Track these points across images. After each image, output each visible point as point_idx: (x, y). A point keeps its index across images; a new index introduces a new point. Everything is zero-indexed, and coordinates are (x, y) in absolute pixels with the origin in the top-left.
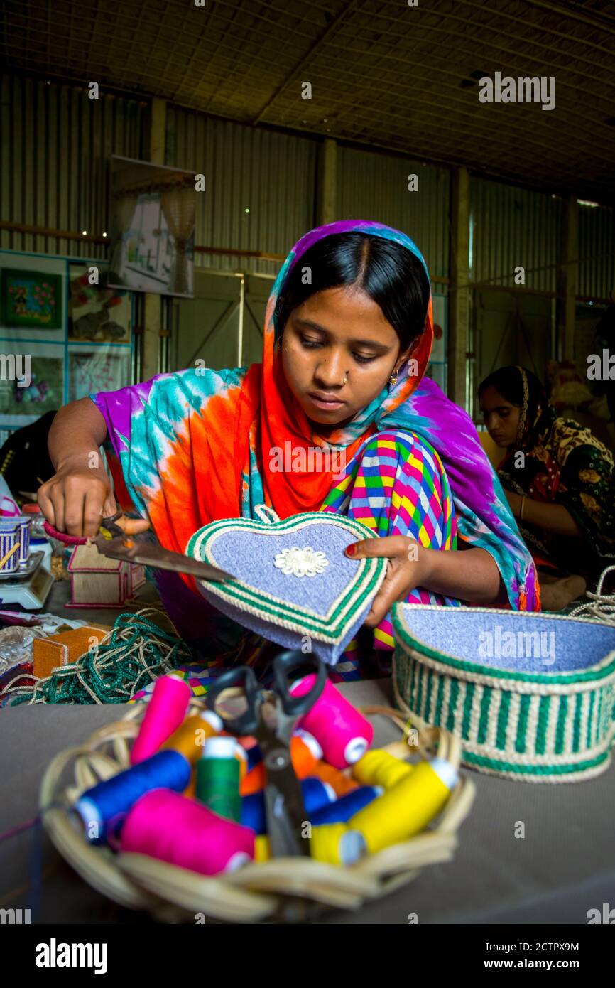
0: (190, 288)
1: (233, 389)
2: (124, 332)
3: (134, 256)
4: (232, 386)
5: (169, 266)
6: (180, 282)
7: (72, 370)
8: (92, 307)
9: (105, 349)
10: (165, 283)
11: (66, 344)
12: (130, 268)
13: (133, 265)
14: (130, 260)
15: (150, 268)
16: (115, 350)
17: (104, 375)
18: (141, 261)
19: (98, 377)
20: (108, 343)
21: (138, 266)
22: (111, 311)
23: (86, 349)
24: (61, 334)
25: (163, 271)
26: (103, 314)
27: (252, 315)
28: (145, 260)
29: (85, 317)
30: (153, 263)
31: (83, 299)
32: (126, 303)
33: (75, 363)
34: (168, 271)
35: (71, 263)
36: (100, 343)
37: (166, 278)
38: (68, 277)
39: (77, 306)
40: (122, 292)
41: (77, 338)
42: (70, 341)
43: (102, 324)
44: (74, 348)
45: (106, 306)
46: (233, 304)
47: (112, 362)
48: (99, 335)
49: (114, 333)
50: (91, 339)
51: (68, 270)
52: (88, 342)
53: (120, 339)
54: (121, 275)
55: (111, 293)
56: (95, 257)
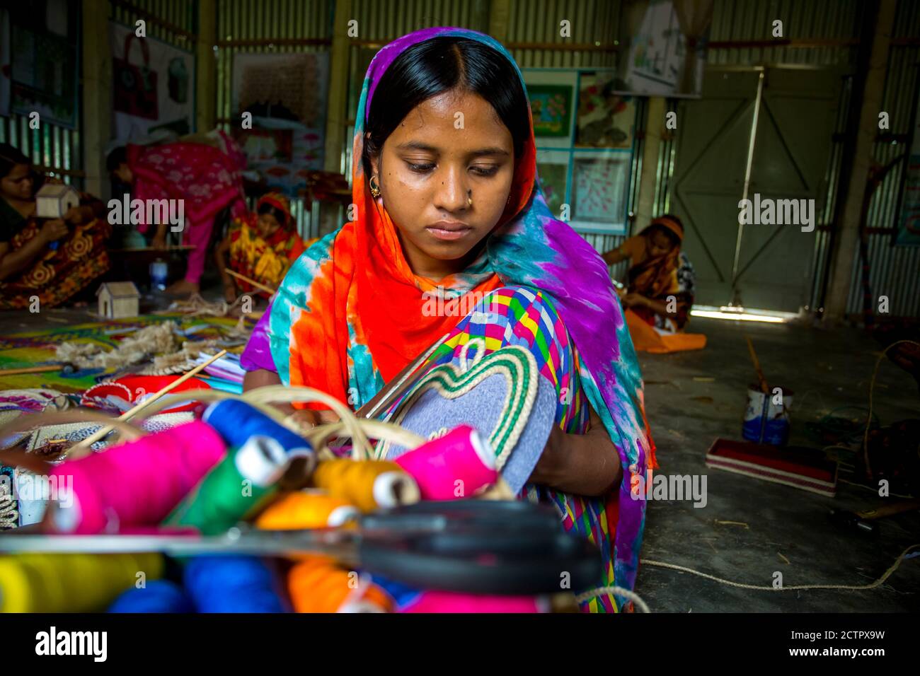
0: (698, 87)
2: (625, 137)
3: (641, 60)
5: (676, 67)
6: (687, 84)
7: (575, 175)
8: (597, 115)
9: (606, 155)
10: (671, 85)
11: (572, 151)
12: (636, 73)
13: (639, 70)
14: (637, 65)
15: (657, 72)
16: (615, 155)
17: (603, 179)
18: (648, 65)
19: (597, 181)
20: (608, 148)
21: (644, 71)
22: (615, 117)
23: (589, 155)
24: (567, 142)
25: (670, 72)
26: (608, 121)
27: (770, 115)
28: (652, 63)
29: (591, 125)
30: (660, 65)
31: (591, 107)
32: (631, 107)
33: (578, 169)
34: (675, 72)
35: (583, 74)
36: (601, 148)
37: (673, 80)
38: (579, 87)
39: (585, 114)
40: (627, 98)
41: (582, 144)
42: (576, 148)
43: (605, 130)
44: (578, 155)
45: (611, 113)
46: (747, 101)
47: (612, 167)
48: (602, 141)
49: (615, 138)
50: (595, 145)
51: (579, 81)
52: (592, 148)
53: (622, 144)
54: (626, 81)
55: (616, 100)
56: (606, 65)
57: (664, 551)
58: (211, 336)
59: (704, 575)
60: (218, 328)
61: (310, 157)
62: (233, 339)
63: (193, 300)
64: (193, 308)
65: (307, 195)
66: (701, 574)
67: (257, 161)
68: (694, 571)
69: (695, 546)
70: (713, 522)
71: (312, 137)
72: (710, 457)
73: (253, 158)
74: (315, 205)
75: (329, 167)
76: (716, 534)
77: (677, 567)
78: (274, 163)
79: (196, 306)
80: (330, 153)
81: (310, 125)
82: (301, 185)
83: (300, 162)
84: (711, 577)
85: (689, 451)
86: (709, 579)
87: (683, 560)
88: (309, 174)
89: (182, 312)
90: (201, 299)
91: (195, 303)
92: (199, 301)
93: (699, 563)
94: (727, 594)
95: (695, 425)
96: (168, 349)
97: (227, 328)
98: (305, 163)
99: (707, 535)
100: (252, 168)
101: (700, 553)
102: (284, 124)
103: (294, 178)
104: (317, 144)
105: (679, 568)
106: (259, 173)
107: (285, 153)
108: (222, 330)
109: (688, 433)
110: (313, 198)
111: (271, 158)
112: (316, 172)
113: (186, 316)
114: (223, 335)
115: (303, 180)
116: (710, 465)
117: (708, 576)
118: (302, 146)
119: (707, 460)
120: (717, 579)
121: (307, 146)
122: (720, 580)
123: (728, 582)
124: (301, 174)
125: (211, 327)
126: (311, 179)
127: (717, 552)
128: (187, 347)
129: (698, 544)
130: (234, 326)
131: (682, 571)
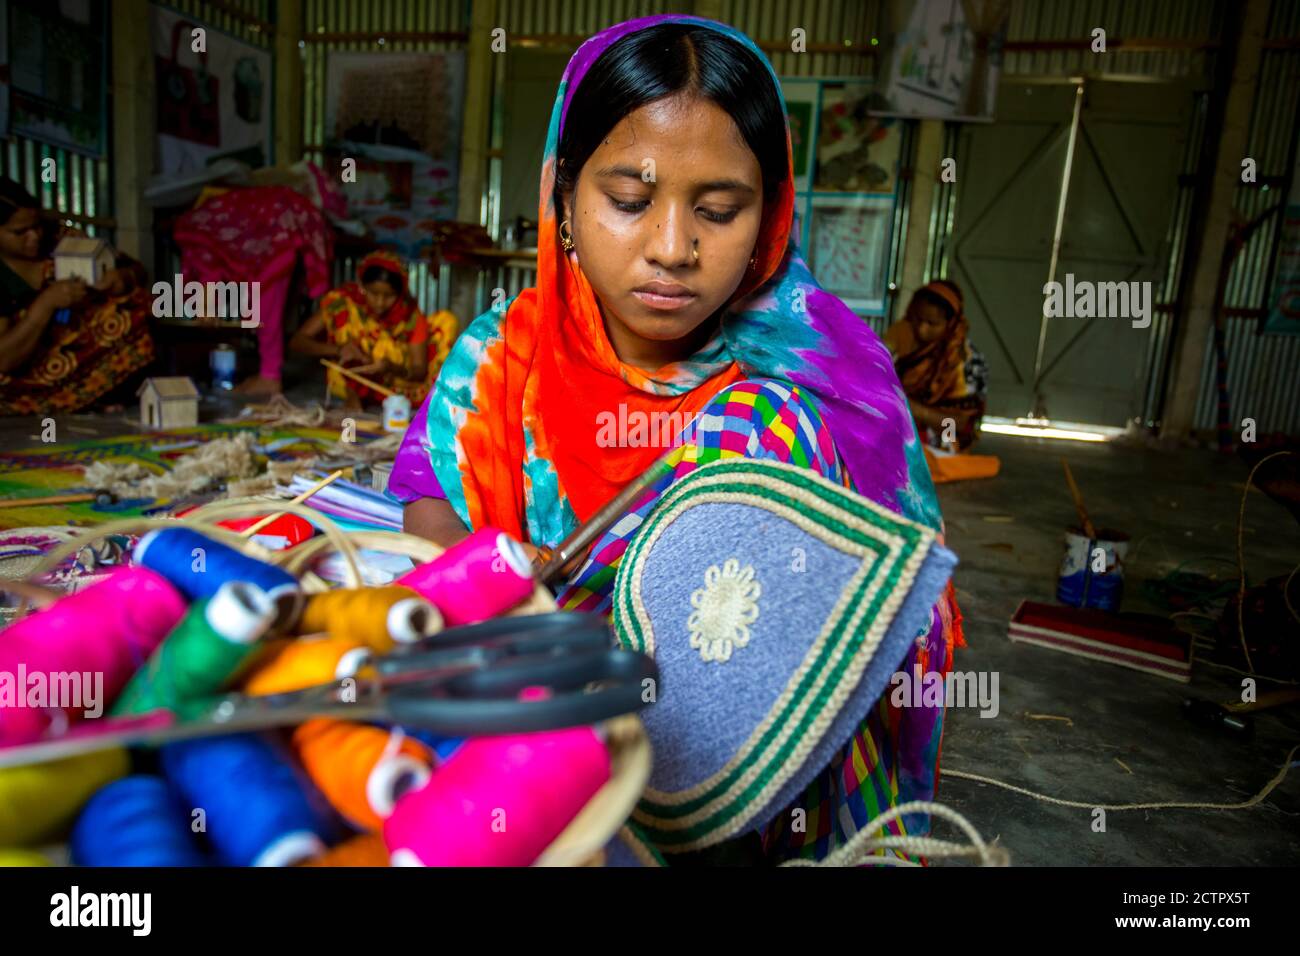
0: (990, 107)
1: (493, 345)
2: (885, 176)
3: (909, 68)
4: (491, 341)
5: (959, 77)
6: (975, 101)
7: (814, 230)
8: (847, 144)
9: (858, 201)
10: (951, 103)
11: (810, 195)
12: (901, 86)
13: (906, 81)
14: (903, 75)
15: (932, 84)
16: (871, 203)
17: (855, 236)
18: (919, 74)
19: (845, 239)
20: (861, 193)
21: (914, 82)
22: (872, 149)
23: (835, 201)
24: (805, 183)
25: (951, 85)
26: (861, 153)
27: (1092, 147)
28: (925, 72)
29: (838, 159)
30: (936, 76)
31: (837, 134)
32: (894, 134)
33: (818, 222)
34: (957, 84)
35: (826, 86)
36: (851, 193)
37: (954, 96)
38: (821, 106)
39: (828, 144)
40: (889, 121)
41: (824, 186)
42: (815, 191)
43: (858, 166)
44: (819, 201)
45: (867, 142)
47: (866, 219)
48: (853, 182)
49: (872, 179)
50: (843, 189)
51: (821, 96)
52: (838, 192)
53: (881, 187)
54: (888, 96)
55: (874, 123)
56: (859, 74)
57: (957, 756)
58: (305, 454)
59: (1015, 788)
60: (313, 443)
61: (437, 202)
62: (334, 459)
63: (275, 404)
64: (276, 416)
65: (432, 255)
66: (1010, 787)
67: (360, 207)
68: (1000, 784)
69: (998, 749)
70: (1024, 717)
71: (440, 174)
72: (1014, 626)
73: (355, 203)
74: (444, 270)
75: (464, 217)
76: (1027, 733)
77: (976, 777)
78: (385, 209)
79: (281, 413)
80: (466, 195)
81: (437, 156)
82: (424, 242)
83: (423, 210)
84: (1025, 791)
85: (984, 618)
86: (1023, 794)
87: (983, 768)
88: (436, 226)
89: (259, 420)
90: (286, 402)
91: (277, 408)
92: (283, 404)
93: (1006, 772)
94: (1049, 815)
95: (990, 582)
96: (244, 471)
97: (325, 442)
98: (430, 210)
99: (1015, 733)
100: (354, 217)
101: (1006, 758)
102: (400, 154)
103: (414, 232)
104: (446, 183)
105: (980, 778)
106: (365, 224)
107: (401, 196)
108: (318, 447)
109: (981, 594)
110: (442, 259)
111: (382, 202)
112: (448, 223)
113: (266, 426)
114: (320, 453)
115: (428, 235)
116: (1014, 638)
117: (1019, 790)
118: (426, 186)
119: (1010, 631)
120: (1033, 794)
121: (433, 186)
122: (1038, 796)
123: (1048, 799)
124: (423, 225)
125: (303, 441)
126: (439, 234)
127: (1030, 757)
128: (274, 469)
129: (1003, 746)
130: (336, 441)
131: (984, 782)
